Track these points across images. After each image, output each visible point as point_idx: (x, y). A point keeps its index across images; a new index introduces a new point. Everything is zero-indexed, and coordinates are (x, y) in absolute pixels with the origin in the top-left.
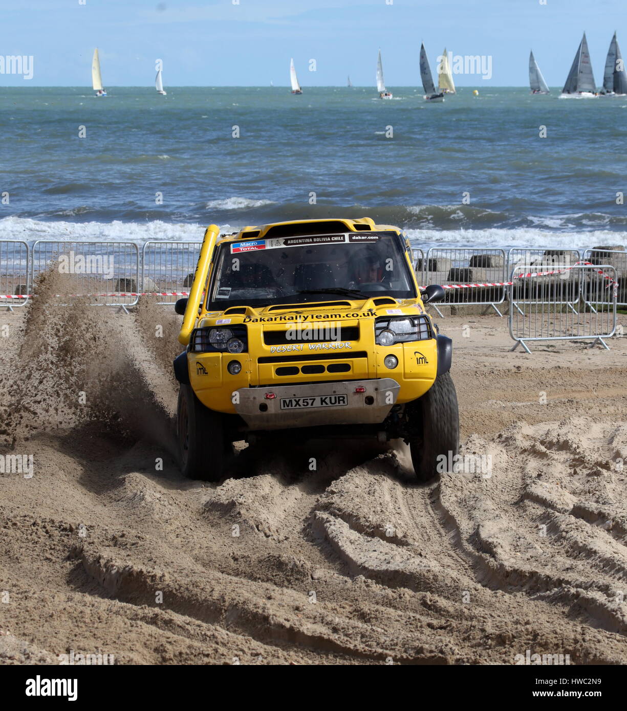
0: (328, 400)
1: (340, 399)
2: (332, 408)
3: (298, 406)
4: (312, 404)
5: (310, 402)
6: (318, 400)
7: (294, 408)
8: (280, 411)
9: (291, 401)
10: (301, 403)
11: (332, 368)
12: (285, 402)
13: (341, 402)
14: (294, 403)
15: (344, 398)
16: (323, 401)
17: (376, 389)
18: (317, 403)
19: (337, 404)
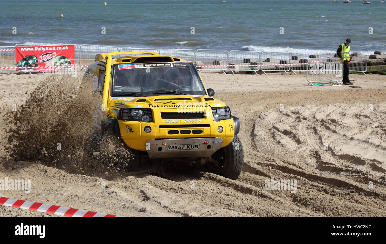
0: (190, 147)
1: (196, 146)
2: (191, 150)
3: (176, 149)
4: (183, 148)
5: (182, 147)
6: (186, 146)
7: (174, 150)
8: (167, 151)
9: (173, 146)
10: (178, 147)
11: (194, 132)
12: (170, 146)
13: (196, 148)
14: (175, 147)
15: (198, 146)
16: (188, 147)
17: (213, 142)
18: (185, 148)
19: (194, 148)
